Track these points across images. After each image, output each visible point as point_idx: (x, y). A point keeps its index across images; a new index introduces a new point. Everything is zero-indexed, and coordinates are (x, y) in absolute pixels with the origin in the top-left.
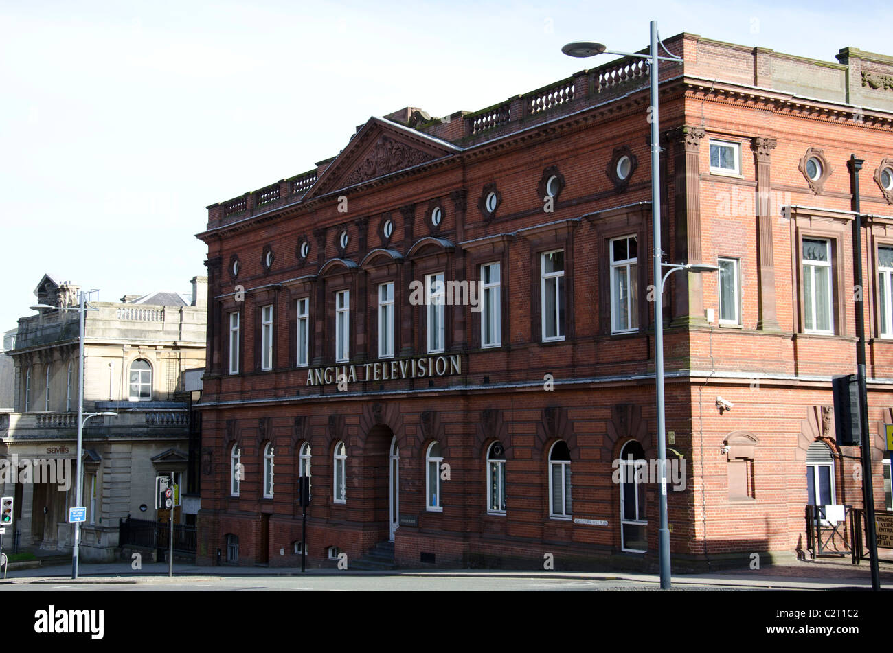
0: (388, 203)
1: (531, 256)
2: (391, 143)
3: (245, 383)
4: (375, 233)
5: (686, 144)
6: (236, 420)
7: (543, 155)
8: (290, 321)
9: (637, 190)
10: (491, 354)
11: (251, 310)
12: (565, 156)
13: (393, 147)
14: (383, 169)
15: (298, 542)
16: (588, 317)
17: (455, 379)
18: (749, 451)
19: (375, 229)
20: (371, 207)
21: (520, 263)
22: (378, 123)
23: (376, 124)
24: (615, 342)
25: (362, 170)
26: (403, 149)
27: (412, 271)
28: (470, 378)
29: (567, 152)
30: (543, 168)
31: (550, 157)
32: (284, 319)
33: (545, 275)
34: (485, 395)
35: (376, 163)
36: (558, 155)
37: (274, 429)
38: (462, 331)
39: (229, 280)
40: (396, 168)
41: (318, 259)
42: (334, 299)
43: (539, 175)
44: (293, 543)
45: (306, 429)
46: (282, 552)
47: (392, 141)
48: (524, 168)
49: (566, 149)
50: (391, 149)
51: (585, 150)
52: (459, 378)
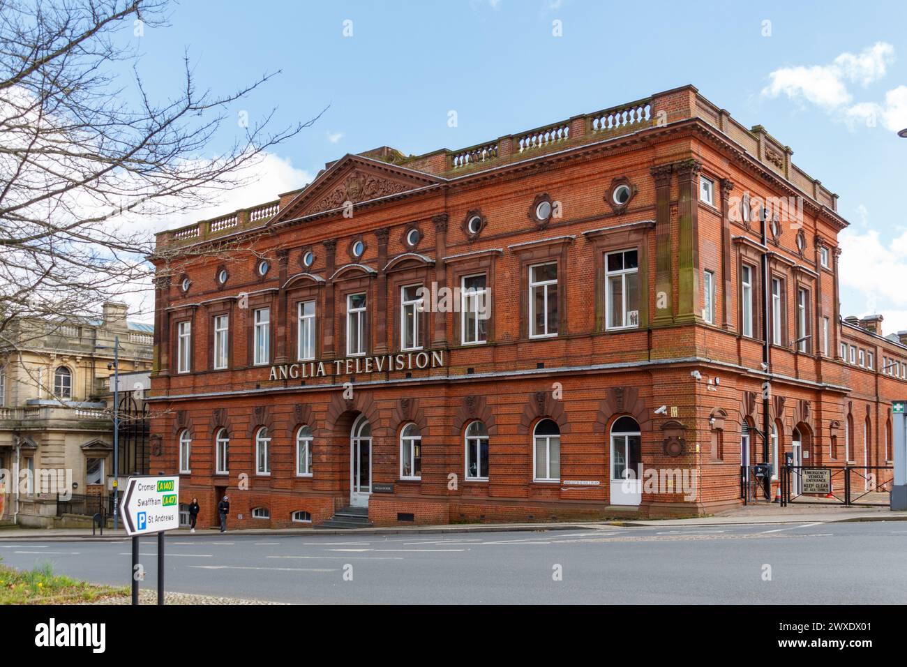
0: (360, 226)
1: (521, 268)
2: (364, 177)
3: (197, 380)
4: (344, 252)
5: (691, 174)
6: (186, 411)
7: (533, 185)
8: (248, 328)
9: (638, 212)
10: (476, 350)
11: (203, 319)
12: (559, 185)
13: (366, 180)
14: (354, 198)
15: (256, 509)
16: (582, 317)
17: (438, 371)
18: (721, 424)
19: (345, 249)
20: (341, 231)
21: (507, 274)
22: (353, 159)
23: (350, 160)
24: (613, 336)
25: (330, 200)
26: (378, 181)
27: (387, 283)
28: (451, 370)
29: (561, 182)
30: (534, 195)
31: (542, 186)
32: (240, 326)
33: (532, 284)
34: (470, 383)
35: (348, 193)
36: (551, 184)
37: (228, 417)
38: (443, 331)
39: (178, 294)
40: (369, 198)
41: (280, 275)
42: (297, 309)
43: (530, 202)
44: (251, 510)
45: (266, 416)
46: (240, 517)
47: (365, 175)
48: (513, 195)
49: (560, 180)
50: (364, 182)
51: (581, 180)
52: (442, 370)
